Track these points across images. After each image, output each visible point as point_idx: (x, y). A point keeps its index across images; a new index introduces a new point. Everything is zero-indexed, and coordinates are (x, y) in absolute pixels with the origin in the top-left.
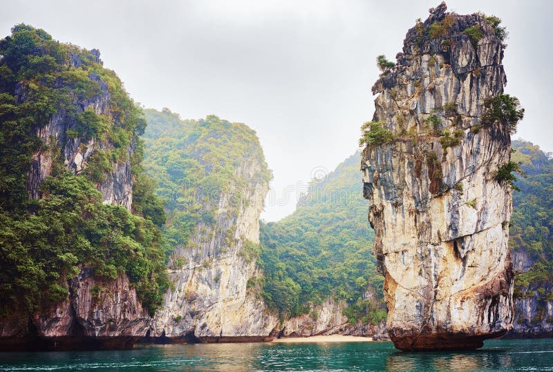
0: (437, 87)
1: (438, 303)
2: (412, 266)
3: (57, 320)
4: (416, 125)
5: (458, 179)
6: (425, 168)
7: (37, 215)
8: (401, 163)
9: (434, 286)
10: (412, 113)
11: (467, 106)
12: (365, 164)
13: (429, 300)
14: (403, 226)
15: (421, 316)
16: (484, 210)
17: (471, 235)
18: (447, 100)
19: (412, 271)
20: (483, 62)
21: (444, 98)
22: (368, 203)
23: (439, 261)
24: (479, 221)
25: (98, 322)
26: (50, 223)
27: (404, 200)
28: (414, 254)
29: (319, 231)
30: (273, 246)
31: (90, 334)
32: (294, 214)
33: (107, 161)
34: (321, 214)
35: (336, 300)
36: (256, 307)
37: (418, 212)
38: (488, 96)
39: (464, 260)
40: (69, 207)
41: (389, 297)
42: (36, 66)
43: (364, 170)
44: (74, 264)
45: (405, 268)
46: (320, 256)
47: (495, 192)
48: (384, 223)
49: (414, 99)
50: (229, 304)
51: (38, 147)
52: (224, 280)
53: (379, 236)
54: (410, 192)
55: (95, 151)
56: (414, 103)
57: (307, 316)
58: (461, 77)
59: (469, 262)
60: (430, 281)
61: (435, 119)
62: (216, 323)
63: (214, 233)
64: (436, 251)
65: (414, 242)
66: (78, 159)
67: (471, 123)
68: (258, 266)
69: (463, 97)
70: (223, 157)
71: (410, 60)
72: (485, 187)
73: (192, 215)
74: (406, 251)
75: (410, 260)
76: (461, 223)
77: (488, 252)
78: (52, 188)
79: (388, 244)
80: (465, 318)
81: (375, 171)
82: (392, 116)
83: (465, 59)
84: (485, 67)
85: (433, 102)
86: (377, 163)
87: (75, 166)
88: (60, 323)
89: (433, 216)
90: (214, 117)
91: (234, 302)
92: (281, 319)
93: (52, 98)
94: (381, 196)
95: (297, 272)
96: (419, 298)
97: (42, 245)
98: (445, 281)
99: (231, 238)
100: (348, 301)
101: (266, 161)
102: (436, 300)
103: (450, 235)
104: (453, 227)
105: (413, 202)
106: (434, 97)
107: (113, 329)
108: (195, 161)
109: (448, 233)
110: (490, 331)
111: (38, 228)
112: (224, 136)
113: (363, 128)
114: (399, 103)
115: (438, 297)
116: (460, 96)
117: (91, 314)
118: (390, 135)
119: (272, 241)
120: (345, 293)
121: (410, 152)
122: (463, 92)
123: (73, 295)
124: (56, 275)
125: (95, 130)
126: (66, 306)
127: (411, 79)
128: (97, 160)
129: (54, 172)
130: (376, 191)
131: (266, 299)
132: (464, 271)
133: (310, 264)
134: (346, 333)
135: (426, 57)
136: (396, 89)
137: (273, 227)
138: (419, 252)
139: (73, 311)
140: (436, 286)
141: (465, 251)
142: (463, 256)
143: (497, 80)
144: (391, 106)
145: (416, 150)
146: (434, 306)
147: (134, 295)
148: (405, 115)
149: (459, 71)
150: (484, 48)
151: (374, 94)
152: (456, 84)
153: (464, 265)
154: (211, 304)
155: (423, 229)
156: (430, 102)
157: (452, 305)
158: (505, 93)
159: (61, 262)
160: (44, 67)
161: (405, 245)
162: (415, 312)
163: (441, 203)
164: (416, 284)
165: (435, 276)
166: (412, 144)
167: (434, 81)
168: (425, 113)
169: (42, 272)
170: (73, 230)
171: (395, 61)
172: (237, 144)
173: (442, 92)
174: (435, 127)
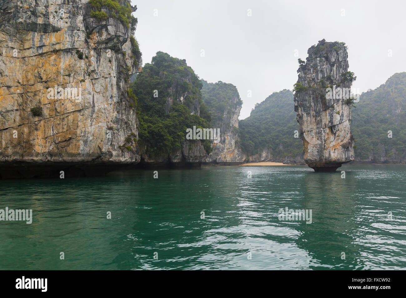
0: (323, 70)
1: (326, 150)
2: (314, 136)
3: (177, 156)
4: (315, 84)
5: (332, 104)
6: (319, 100)
7: (169, 119)
8: (310, 98)
9: (324, 144)
10: (313, 79)
11: (335, 76)
12: (295, 99)
13: (321, 149)
14: (311, 121)
15: (319, 155)
16: (342, 115)
17: (337, 125)
18: (327, 74)
19: (315, 138)
20: (340, 60)
21: (326, 74)
22: (297, 113)
23: (325, 134)
24: (340, 119)
25: (191, 157)
26: (174, 121)
27: (311, 112)
28: (316, 132)
29: (260, 123)
30: (244, 129)
31: (188, 161)
32: (250, 117)
33: (192, 99)
34: (261, 117)
35: (268, 149)
36: (238, 151)
37: (316, 116)
38: (342, 72)
39: (335, 134)
40: (180, 115)
41: (305, 148)
42: (166, 66)
43: (295, 101)
44: (183, 136)
45: (312, 137)
46: (261, 132)
47: (346, 108)
48: (303, 121)
49: (314, 74)
50: (229, 150)
51: (168, 95)
52: (227, 141)
53: (301, 125)
54: (313, 109)
55: (187, 96)
56: (314, 76)
57: (257, 155)
58: (332, 65)
59: (337, 135)
60: (322, 142)
61: (322, 82)
62: (224, 157)
63: (222, 124)
64: (324, 131)
65: (315, 127)
66: (182, 99)
67: (337, 83)
68: (239, 136)
69: (333, 73)
70: (225, 96)
71: (312, 60)
72: (342, 106)
73: (215, 118)
74: (312, 131)
75: (313, 134)
76: (334, 120)
77: (344, 131)
78: (174, 109)
79: (305, 128)
80: (336, 156)
81: (299, 101)
82: (305, 81)
83: (334, 59)
84: (341, 61)
85: (321, 76)
86: (300, 98)
87: (181, 101)
88: (178, 157)
89: (323, 118)
90: (220, 81)
91: (231, 149)
92: (248, 156)
93: (172, 77)
94: (301, 110)
95: (253, 138)
96: (318, 148)
97: (172, 129)
98: (328, 142)
99: (229, 126)
100: (273, 149)
101: (240, 97)
102: (324, 149)
103: (330, 125)
104: (331, 121)
105: (315, 113)
106: (322, 74)
107: (196, 159)
108: (215, 98)
109: (329, 124)
110: (346, 160)
111: (170, 124)
112: (225, 89)
113: (294, 85)
114: (308, 76)
115: (325, 148)
116: (332, 73)
117: (189, 154)
118: (305, 88)
119: (243, 127)
120: (271, 146)
121: (313, 94)
122: (333, 71)
123: (182, 147)
124: (177, 140)
125: (187, 88)
126: (180, 151)
127: (312, 67)
128: (188, 99)
129: (174, 104)
130: (300, 109)
131: (242, 148)
132: (335, 138)
133: (258, 135)
134: (272, 161)
135: (318, 59)
136: (307, 71)
137: (243, 121)
138: (317, 131)
139: (182, 153)
140: (325, 144)
141: (335, 130)
142: (335, 132)
143: (346, 66)
144: (305, 77)
145: (316, 93)
146: (324, 151)
147: (203, 147)
148: (310, 80)
149: (332, 63)
150: (341, 54)
151: (298, 73)
152: (330, 68)
153: (335, 136)
154: (222, 150)
155: (319, 123)
156: (320, 76)
157: (331, 151)
158: (348, 71)
159: (178, 135)
160: (169, 66)
161: (311, 128)
162: (316, 153)
163: (326, 113)
164: (317, 143)
165: (324, 140)
166: (314, 91)
167: (322, 67)
168: (318, 79)
169: (172, 139)
170: (182, 124)
171: (306, 61)
172: (229, 91)
173: (325, 71)
174: (323, 84)
